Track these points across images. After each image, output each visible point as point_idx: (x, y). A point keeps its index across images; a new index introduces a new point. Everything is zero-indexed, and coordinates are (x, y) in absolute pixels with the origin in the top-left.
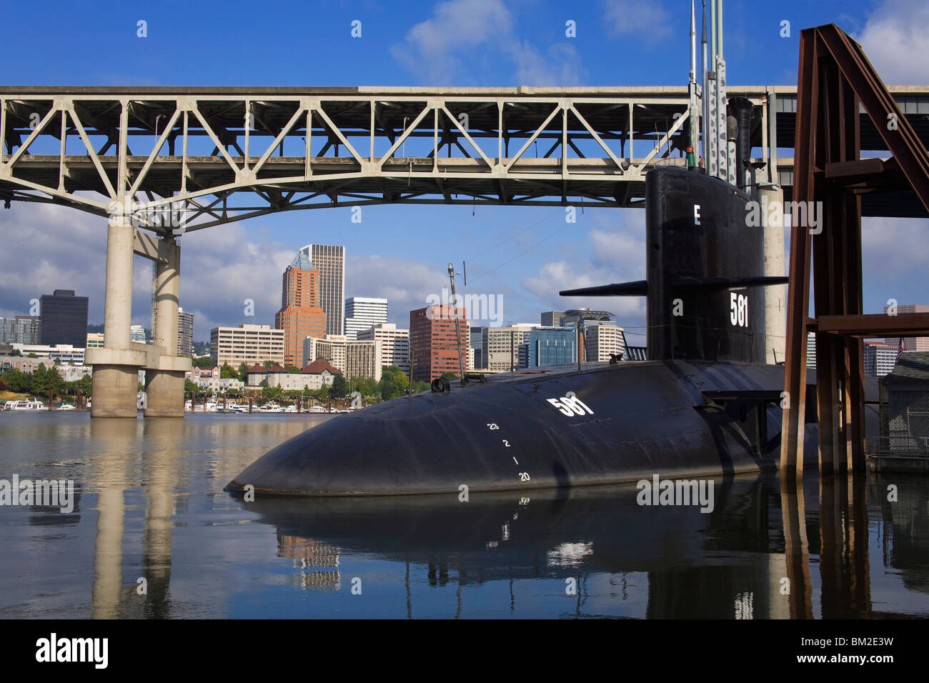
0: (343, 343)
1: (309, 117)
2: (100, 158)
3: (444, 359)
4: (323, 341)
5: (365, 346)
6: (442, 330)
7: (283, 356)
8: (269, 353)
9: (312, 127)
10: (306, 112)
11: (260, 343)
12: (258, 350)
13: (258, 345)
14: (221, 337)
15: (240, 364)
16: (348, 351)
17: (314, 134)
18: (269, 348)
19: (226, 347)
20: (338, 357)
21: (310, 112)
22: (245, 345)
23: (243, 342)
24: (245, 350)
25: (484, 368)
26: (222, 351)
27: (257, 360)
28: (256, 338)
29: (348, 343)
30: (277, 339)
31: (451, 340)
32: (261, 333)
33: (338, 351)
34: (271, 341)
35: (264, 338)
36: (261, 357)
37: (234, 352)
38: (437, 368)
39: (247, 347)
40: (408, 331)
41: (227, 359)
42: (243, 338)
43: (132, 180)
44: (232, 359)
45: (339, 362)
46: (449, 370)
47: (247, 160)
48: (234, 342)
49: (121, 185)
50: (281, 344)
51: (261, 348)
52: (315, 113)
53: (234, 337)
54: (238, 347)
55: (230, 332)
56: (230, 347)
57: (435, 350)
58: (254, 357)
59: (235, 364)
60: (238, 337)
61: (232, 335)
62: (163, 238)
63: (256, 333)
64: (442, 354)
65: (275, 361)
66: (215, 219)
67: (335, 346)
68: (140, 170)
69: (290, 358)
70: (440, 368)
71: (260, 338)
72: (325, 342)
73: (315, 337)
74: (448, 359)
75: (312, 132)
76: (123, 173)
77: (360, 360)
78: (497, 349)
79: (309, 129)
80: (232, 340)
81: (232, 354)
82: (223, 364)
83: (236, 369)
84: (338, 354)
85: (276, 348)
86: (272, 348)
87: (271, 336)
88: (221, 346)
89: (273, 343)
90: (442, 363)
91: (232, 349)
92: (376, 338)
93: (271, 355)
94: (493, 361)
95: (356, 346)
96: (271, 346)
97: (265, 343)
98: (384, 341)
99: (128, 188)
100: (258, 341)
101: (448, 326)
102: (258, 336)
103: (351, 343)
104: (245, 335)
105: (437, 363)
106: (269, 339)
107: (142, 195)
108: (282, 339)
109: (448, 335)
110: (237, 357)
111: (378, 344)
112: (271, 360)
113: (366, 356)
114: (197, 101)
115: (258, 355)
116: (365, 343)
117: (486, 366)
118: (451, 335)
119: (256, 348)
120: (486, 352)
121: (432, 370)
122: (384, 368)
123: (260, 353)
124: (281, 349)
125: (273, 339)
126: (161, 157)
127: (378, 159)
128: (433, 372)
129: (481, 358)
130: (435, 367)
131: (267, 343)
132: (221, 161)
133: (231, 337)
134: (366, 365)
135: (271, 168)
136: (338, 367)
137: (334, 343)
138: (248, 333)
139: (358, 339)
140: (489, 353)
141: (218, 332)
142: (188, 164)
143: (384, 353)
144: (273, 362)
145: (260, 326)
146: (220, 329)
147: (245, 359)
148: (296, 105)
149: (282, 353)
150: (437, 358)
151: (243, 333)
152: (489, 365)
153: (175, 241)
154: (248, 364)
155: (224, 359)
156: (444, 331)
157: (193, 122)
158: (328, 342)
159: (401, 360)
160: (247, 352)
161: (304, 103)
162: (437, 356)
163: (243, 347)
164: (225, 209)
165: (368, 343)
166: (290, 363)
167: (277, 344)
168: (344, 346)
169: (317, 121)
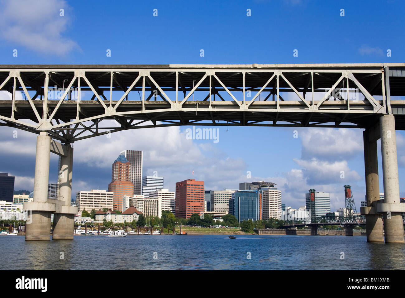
0: (142, 199)
1: (144, 80)
2: (33, 102)
3: (193, 206)
4: (132, 198)
5: (153, 200)
6: (192, 192)
7: (112, 205)
8: (105, 204)
9: (145, 86)
10: (142, 78)
11: (101, 199)
12: (100, 203)
13: (100, 200)
14: (81, 196)
15: (91, 210)
16: (145, 203)
17: (146, 90)
18: (105, 202)
19: (84, 201)
20: (140, 206)
21: (144, 77)
22: (94, 200)
23: (93, 199)
24: (94, 202)
25: (212, 211)
26: (82, 203)
27: (100, 208)
28: (99, 197)
29: (145, 199)
30: (110, 197)
31: (196, 197)
32: (101, 194)
33: (140, 203)
34: (107, 198)
35: (103, 197)
36: (102, 206)
37: (88, 204)
38: (189, 211)
39: (95, 201)
40: (174, 193)
41: (85, 207)
42: (92, 196)
43: (50, 113)
44: (87, 207)
45: (141, 208)
46: (195, 212)
47: (111, 103)
48: (88, 199)
49: (45, 115)
50: (112, 199)
51: (101, 201)
52: (147, 78)
53: (88, 196)
54: (90, 201)
55: (86, 194)
56: (86, 201)
57: (188, 202)
58: (98, 206)
59: (89, 210)
60: (90, 196)
61: (87, 195)
62: (64, 143)
63: (99, 194)
64: (192, 204)
65: (109, 208)
66: (92, 134)
67: (139, 200)
68: (54, 108)
69: (116, 207)
70: (191, 211)
71: (101, 197)
72: (133, 198)
73: (128, 196)
74: (194, 206)
75: (145, 89)
76: (46, 109)
77: (151, 207)
78: (218, 202)
79: (144, 87)
80: (87, 197)
81: (87, 205)
82: (83, 210)
83: (89, 212)
84: (140, 204)
85: (109, 202)
86: (107, 202)
87: (107, 196)
88: (81, 201)
89: (107, 199)
90: (192, 209)
91: (87, 202)
92: (159, 196)
93: (106, 205)
94: (216, 208)
95: (149, 200)
96: (107, 200)
97: (103, 199)
98: (163, 198)
99: (48, 118)
100: (100, 198)
101: (195, 190)
102: (100, 195)
103: (146, 199)
104: (94, 195)
105: (189, 209)
106: (106, 197)
107: (54, 121)
108: (112, 197)
109: (194, 195)
110: (90, 206)
111: (160, 199)
112: (106, 207)
113: (154, 205)
114: (85, 72)
115: (100, 205)
116: (153, 199)
117: (213, 210)
118: (196, 195)
119: (99, 201)
120: (213, 203)
121: (187, 212)
122: (163, 211)
123: (101, 204)
124: (111, 202)
125: (107, 197)
126: (66, 101)
127: (180, 102)
128: (187, 213)
129: (210, 206)
130: (188, 211)
131: (105, 199)
132: (98, 103)
133: (86, 196)
134: (154, 210)
135: (124, 106)
136: (140, 211)
137: (138, 199)
138: (95, 194)
139: (149, 197)
140: (214, 204)
141: (80, 194)
142: (80, 105)
143: (163, 204)
144: (107, 209)
145: (101, 190)
146: (81, 192)
147: (93, 207)
148: (137, 74)
149: (112, 204)
150: (189, 206)
151: (93, 194)
152: (215, 210)
153: (71, 145)
154: (95, 210)
155: (84, 207)
156: (193, 192)
157: (83, 83)
158: (135, 198)
159: (172, 207)
160: (94, 204)
161: (142, 73)
162: (189, 205)
163: (93, 201)
164: (97, 128)
165: (155, 199)
166: (116, 209)
167: (110, 199)
168: (143, 201)
169: (148, 82)
